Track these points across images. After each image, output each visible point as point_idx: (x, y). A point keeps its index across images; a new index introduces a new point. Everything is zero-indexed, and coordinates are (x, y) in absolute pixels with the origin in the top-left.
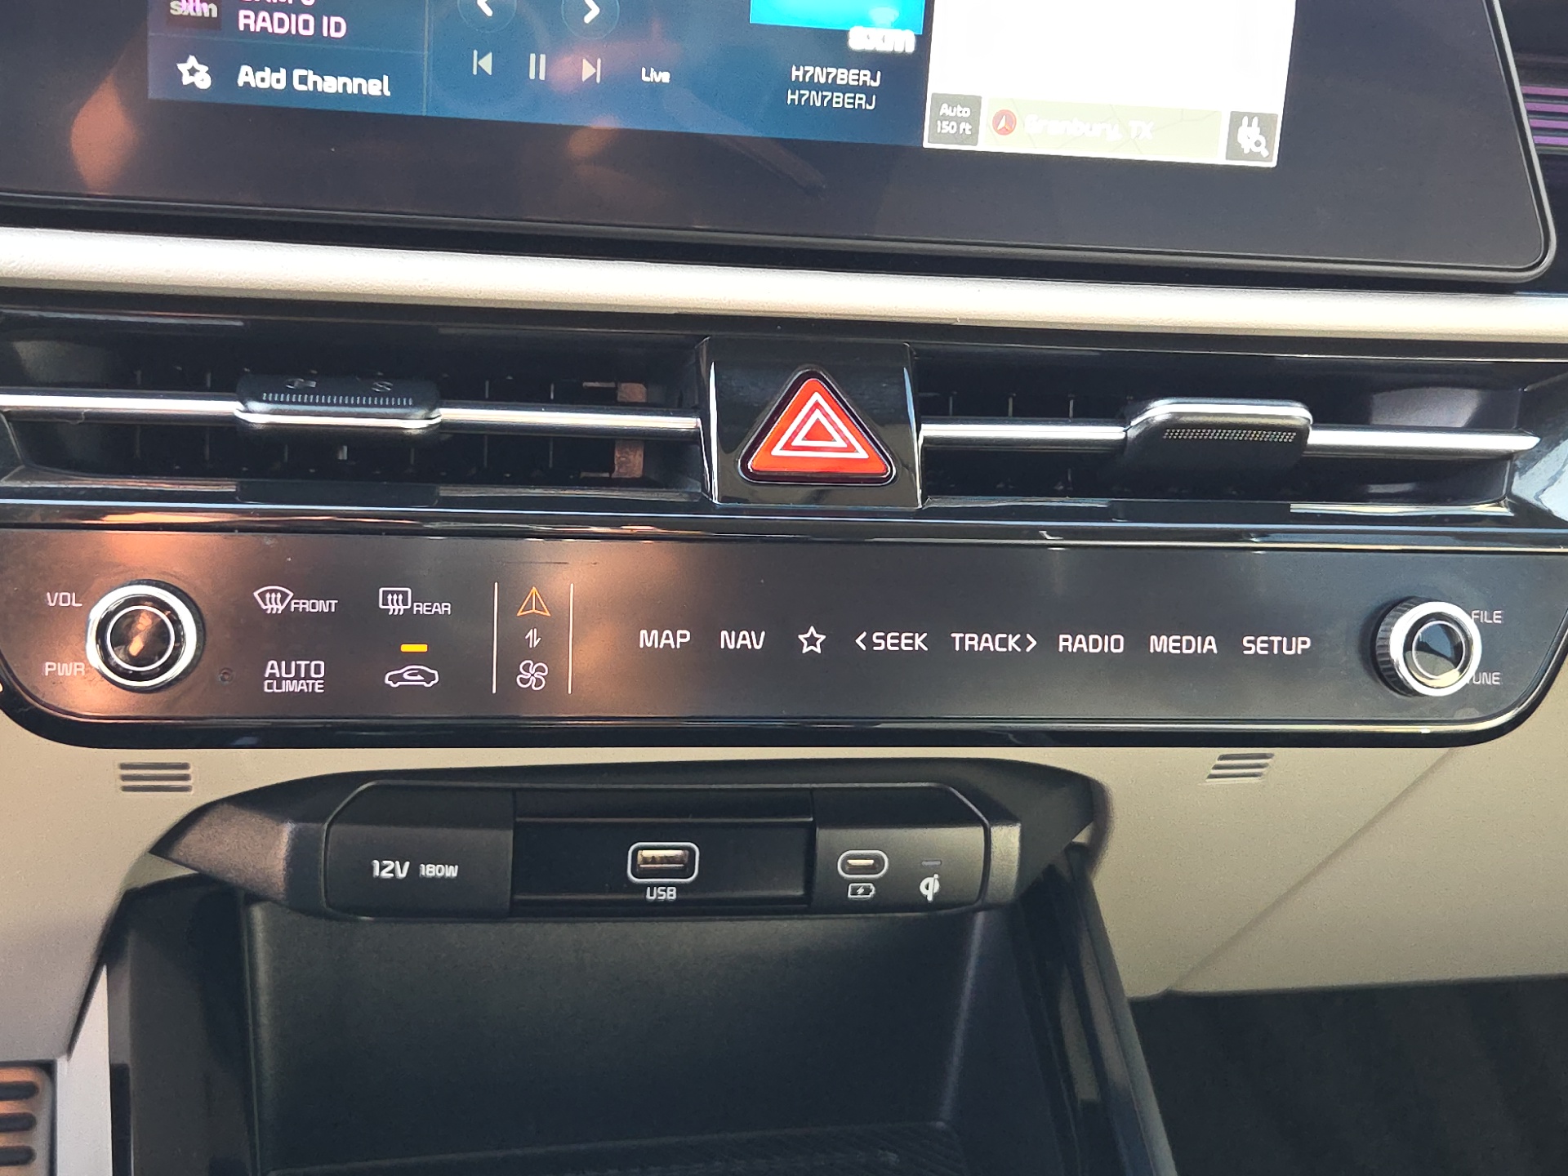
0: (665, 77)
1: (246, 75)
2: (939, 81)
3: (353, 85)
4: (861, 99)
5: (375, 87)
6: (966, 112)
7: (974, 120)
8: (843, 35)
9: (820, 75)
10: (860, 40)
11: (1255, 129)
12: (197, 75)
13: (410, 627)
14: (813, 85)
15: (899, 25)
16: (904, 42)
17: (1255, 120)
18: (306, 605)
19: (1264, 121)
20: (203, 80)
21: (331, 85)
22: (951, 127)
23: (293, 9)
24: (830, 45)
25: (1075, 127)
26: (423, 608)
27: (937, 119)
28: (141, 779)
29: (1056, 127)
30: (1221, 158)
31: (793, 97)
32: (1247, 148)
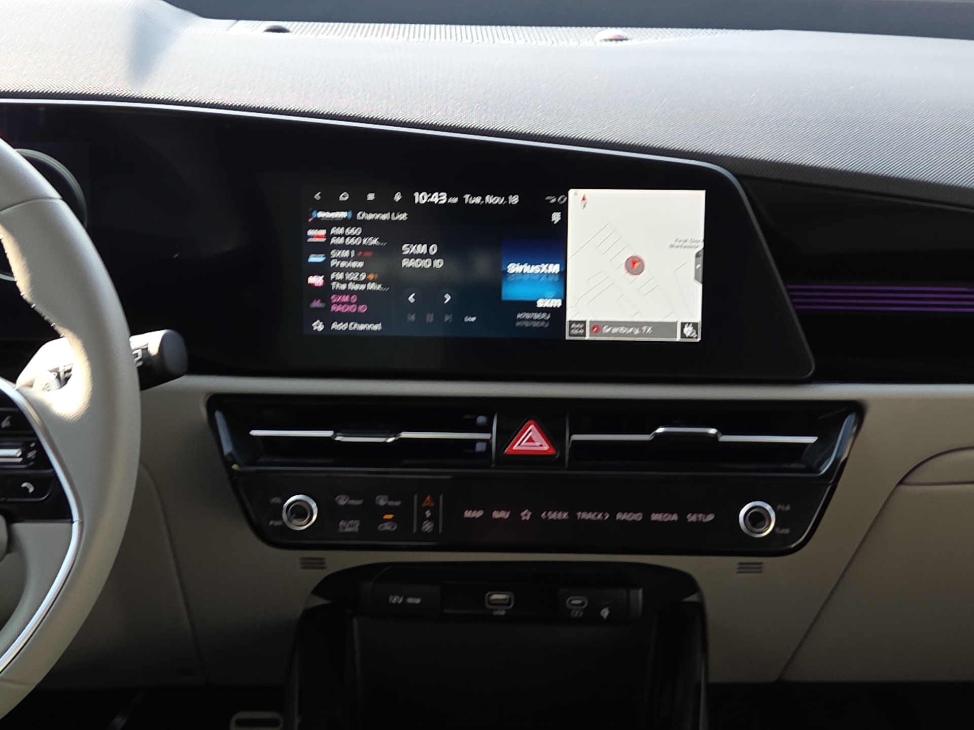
0: (474, 319)
1: (334, 326)
2: (570, 316)
3: (369, 327)
4: (543, 324)
5: (377, 327)
6: (582, 326)
7: (584, 328)
8: (535, 303)
9: (528, 316)
10: (541, 303)
11: (691, 329)
12: (318, 326)
13: (387, 509)
14: (524, 319)
15: (556, 297)
16: (557, 303)
17: (691, 325)
18: (353, 502)
19: (695, 325)
20: (321, 328)
21: (362, 327)
22: (576, 332)
23: (349, 303)
24: (531, 306)
25: (622, 330)
26: (391, 503)
27: (570, 329)
28: (308, 564)
29: (615, 330)
30: (678, 339)
31: (518, 324)
32: (688, 334)
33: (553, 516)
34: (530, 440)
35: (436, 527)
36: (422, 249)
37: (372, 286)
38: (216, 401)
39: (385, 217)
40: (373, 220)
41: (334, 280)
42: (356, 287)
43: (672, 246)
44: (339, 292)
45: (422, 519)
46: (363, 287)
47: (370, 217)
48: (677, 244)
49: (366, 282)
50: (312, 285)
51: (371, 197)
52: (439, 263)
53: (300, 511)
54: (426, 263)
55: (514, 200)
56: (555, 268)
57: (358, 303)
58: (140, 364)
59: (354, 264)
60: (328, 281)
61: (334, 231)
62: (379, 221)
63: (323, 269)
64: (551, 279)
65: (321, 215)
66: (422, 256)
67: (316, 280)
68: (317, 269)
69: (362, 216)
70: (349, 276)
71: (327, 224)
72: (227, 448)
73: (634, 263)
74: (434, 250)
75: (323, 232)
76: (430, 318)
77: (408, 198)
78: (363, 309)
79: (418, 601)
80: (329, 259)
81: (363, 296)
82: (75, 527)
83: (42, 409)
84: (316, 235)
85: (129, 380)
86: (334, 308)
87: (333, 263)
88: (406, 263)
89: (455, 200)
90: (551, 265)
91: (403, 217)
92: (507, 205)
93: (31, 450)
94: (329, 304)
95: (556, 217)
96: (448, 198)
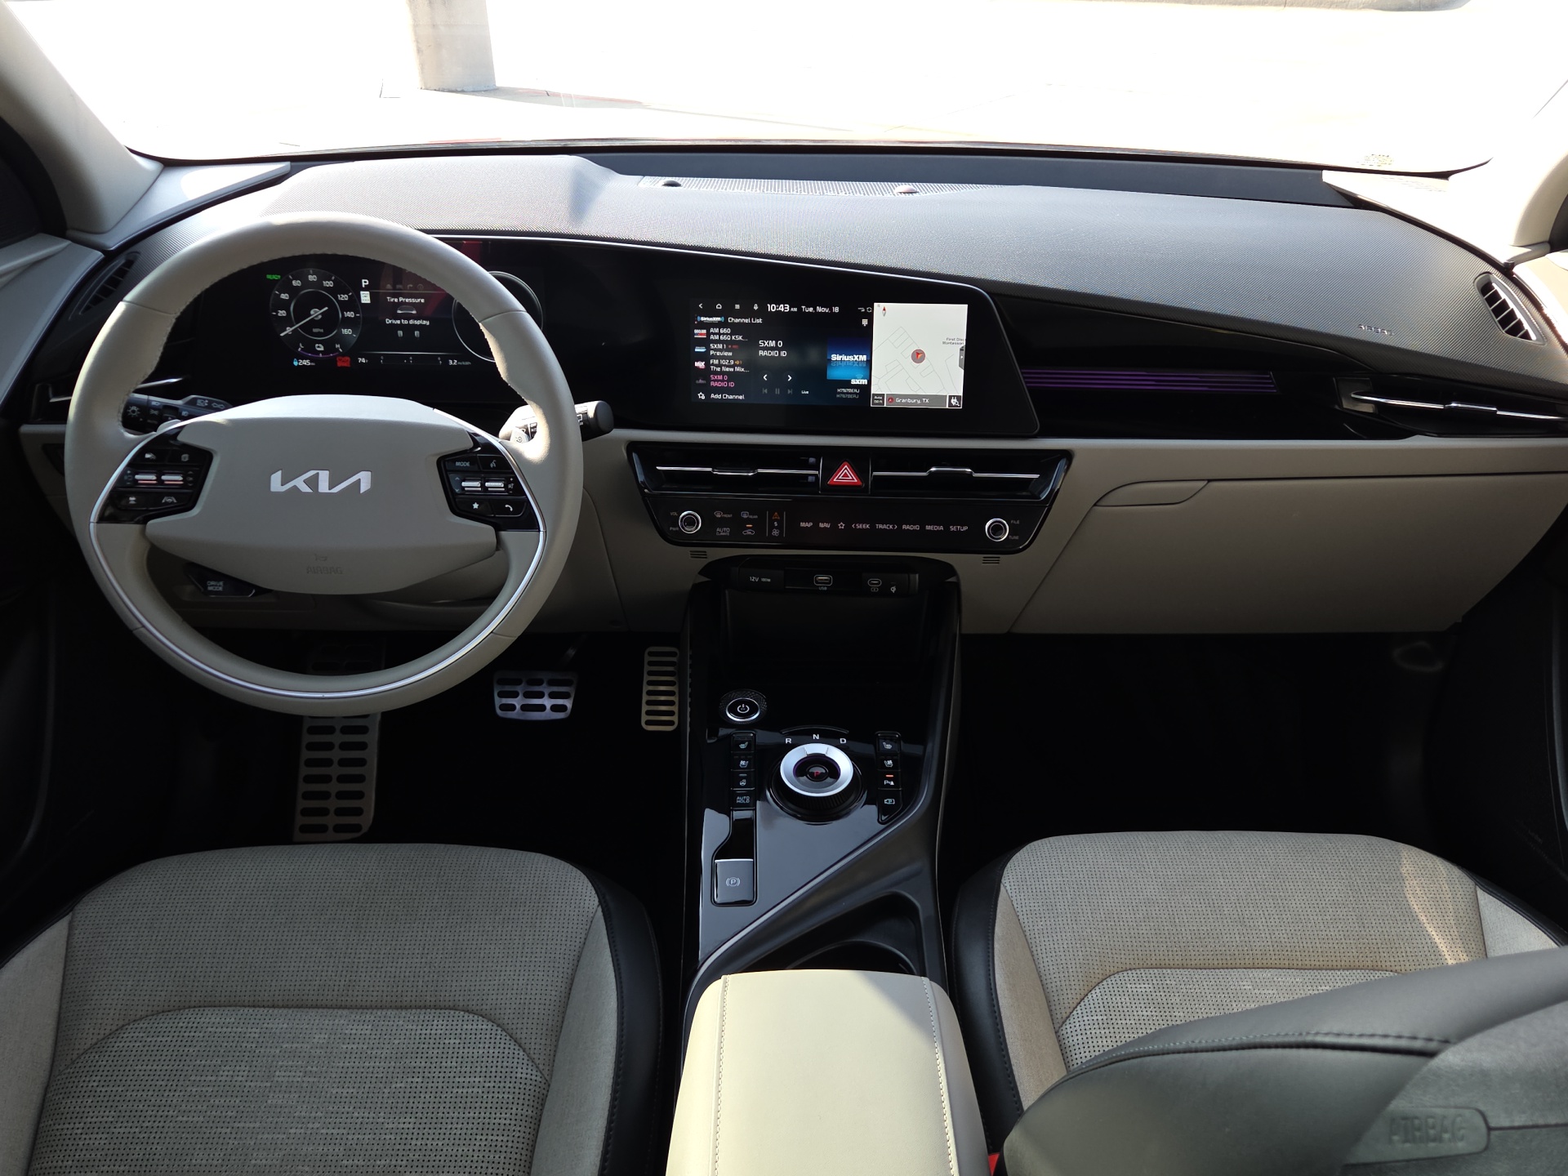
0: (807, 392)
1: (712, 396)
2: (874, 391)
3: (736, 397)
4: (855, 396)
5: (741, 397)
6: (881, 398)
7: (883, 399)
8: (850, 381)
9: (844, 390)
10: (853, 382)
11: (956, 400)
13: (749, 521)
14: (843, 393)
15: (864, 378)
16: (865, 382)
17: (956, 397)
18: (725, 516)
19: (958, 398)
20: (703, 397)
21: (731, 397)
22: (877, 402)
23: (723, 381)
24: (847, 384)
25: (909, 401)
26: (751, 517)
27: (873, 397)
28: (695, 555)
29: (904, 401)
30: (947, 407)
31: (838, 396)
32: (954, 404)
33: (859, 526)
34: (845, 475)
35: (781, 533)
36: (772, 344)
37: (738, 369)
38: (633, 446)
39: (746, 321)
40: (739, 323)
41: (713, 364)
42: (727, 369)
43: (944, 343)
44: (716, 373)
45: (772, 527)
46: (732, 370)
47: (737, 321)
48: (948, 341)
49: (733, 366)
50: (698, 368)
51: (737, 307)
52: (784, 354)
53: (690, 521)
54: (774, 353)
55: (836, 309)
56: (864, 358)
57: (728, 381)
58: (582, 423)
59: (726, 354)
60: (708, 365)
61: (712, 330)
62: (744, 323)
63: (704, 357)
64: (860, 365)
65: (703, 319)
66: (772, 349)
67: (700, 365)
68: (701, 356)
69: (731, 320)
70: (722, 362)
71: (707, 326)
72: (641, 478)
73: (918, 354)
74: (780, 344)
75: (704, 331)
76: (777, 391)
77: (763, 308)
78: (732, 385)
79: (769, 580)
80: (709, 349)
81: (732, 376)
82: (541, 533)
83: (517, 455)
84: (700, 333)
85: (574, 435)
86: (712, 383)
87: (712, 352)
88: (761, 353)
89: (795, 310)
90: (861, 356)
91: (760, 321)
92: (832, 313)
93: (511, 482)
94: (709, 380)
95: (865, 322)
96: (790, 308)
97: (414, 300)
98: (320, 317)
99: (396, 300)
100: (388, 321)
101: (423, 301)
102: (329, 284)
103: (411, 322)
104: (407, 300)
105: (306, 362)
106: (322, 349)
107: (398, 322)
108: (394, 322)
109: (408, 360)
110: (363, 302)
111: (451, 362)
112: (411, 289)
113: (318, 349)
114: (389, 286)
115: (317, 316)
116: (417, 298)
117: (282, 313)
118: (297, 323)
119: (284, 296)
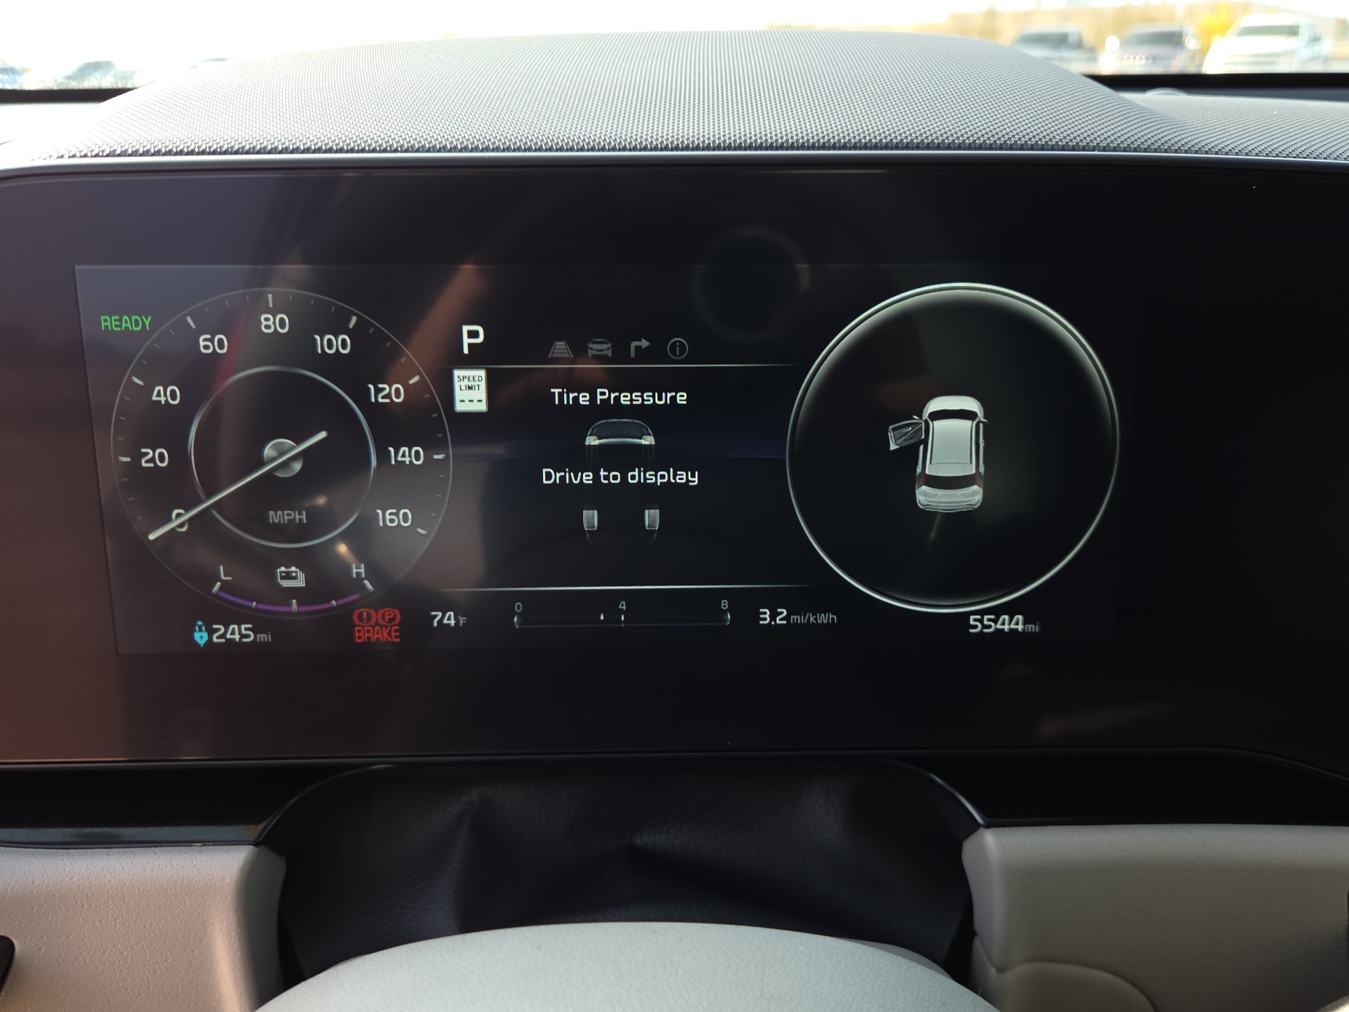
97: (649, 398)
98: (297, 466)
99: (584, 399)
100: (551, 477)
101: (682, 398)
102: (336, 344)
103: (635, 476)
104: (625, 399)
105: (237, 632)
106: (300, 582)
107: (587, 478)
108: (570, 477)
109: (613, 613)
110: (460, 407)
111: (766, 614)
112: (642, 355)
113: (286, 584)
114: (560, 347)
115: (285, 464)
116: (659, 389)
117: (155, 457)
118: (209, 496)
119: (164, 394)
